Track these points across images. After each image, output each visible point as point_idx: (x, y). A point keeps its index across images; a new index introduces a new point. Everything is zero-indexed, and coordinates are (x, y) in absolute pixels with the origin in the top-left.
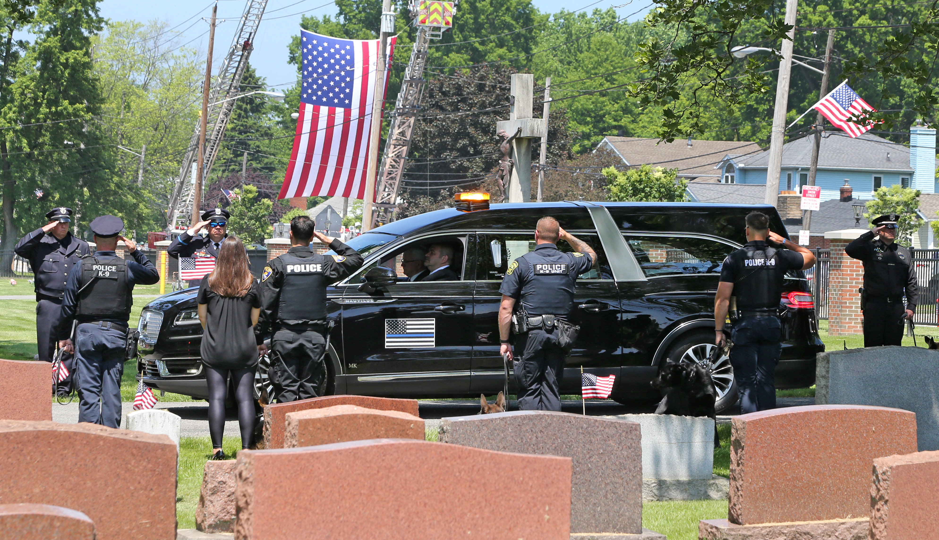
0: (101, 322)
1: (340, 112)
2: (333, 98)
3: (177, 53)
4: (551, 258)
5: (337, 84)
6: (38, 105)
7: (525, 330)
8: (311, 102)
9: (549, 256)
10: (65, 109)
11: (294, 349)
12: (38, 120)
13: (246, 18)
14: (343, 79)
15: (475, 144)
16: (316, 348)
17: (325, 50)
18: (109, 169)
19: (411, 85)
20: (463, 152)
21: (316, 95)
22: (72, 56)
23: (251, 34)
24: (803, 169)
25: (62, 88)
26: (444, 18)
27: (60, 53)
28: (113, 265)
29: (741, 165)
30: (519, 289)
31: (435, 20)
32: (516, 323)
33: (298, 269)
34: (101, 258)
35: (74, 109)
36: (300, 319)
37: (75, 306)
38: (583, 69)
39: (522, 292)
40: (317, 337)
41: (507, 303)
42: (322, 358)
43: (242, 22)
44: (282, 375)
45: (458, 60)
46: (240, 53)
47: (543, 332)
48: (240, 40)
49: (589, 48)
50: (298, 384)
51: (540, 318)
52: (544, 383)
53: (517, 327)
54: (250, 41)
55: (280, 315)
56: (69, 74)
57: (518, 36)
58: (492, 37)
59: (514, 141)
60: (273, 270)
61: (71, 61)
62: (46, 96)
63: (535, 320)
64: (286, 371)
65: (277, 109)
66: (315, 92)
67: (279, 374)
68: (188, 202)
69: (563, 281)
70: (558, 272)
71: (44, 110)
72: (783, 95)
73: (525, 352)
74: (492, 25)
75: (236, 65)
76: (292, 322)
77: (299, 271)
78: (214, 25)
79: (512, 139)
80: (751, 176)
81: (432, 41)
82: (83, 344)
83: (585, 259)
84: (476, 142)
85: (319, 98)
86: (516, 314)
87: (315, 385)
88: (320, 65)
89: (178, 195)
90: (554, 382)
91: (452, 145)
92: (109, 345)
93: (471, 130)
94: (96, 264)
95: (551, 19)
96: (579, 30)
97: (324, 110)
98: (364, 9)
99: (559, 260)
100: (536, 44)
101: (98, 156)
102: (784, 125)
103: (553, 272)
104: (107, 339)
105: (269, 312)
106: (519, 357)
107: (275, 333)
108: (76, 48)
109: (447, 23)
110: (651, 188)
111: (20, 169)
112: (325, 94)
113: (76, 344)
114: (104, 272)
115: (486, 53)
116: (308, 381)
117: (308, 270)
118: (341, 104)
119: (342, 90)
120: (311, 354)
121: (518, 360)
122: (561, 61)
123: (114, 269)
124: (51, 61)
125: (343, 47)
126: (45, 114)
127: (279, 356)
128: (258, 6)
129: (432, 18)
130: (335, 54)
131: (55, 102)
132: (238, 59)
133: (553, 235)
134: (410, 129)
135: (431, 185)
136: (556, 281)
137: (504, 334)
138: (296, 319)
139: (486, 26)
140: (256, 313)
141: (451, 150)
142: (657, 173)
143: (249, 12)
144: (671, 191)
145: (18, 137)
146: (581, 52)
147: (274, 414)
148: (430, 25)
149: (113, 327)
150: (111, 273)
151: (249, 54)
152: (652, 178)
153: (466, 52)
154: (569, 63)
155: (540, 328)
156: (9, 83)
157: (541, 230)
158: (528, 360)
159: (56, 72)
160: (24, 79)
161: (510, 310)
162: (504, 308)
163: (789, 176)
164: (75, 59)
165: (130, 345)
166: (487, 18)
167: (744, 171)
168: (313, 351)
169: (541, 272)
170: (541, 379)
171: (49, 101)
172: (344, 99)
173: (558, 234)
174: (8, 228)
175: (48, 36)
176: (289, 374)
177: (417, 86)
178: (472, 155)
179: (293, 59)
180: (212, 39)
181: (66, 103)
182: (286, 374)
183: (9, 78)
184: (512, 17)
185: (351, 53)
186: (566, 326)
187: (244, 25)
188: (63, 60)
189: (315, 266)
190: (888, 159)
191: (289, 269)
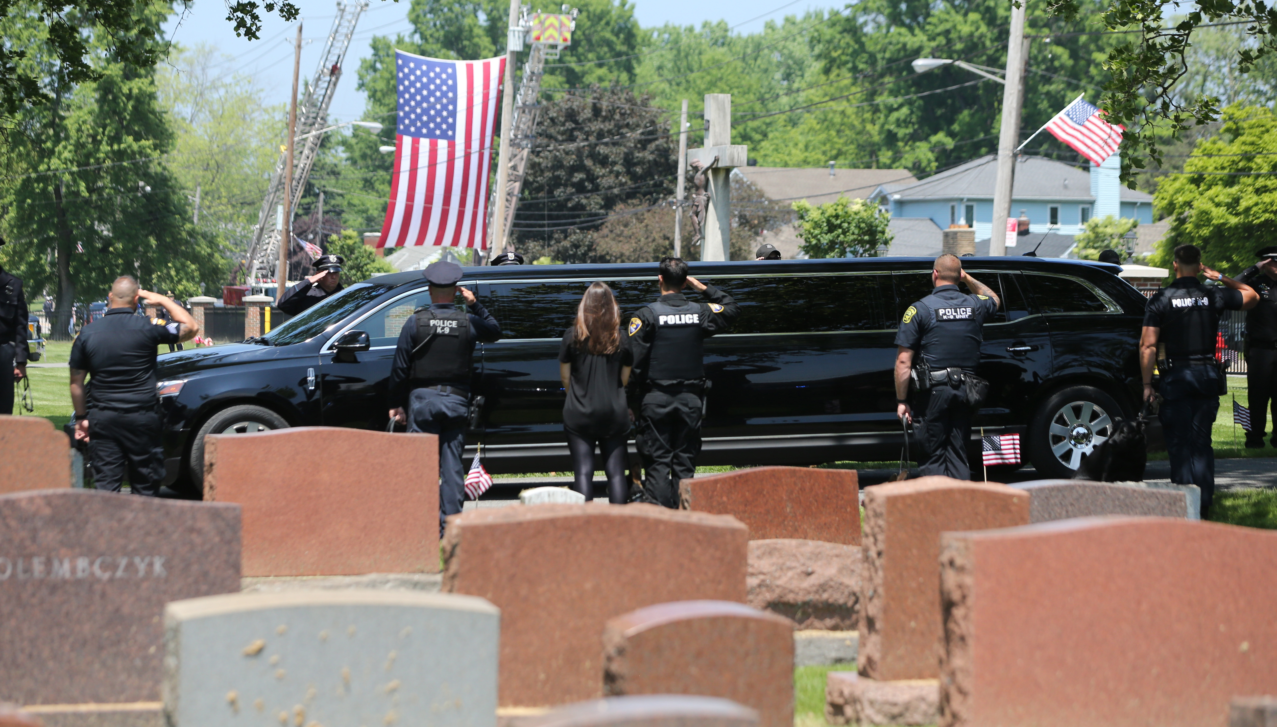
0: (439, 387)
1: (443, 144)
2: (434, 129)
3: (228, 80)
4: (955, 302)
5: (439, 113)
6: (96, 142)
7: (928, 385)
8: (409, 133)
9: (952, 298)
10: (129, 147)
11: (668, 414)
12: (97, 160)
13: (334, 39)
14: (444, 107)
15: (592, 178)
16: (693, 413)
17: (424, 74)
18: (180, 214)
19: (524, 112)
20: (580, 188)
21: (415, 126)
22: (136, 85)
23: (339, 57)
24: (969, 200)
25: (125, 123)
26: (561, 33)
27: (122, 82)
28: (453, 320)
29: (897, 197)
30: (919, 339)
31: (551, 36)
32: (916, 378)
33: (672, 320)
34: (438, 312)
35: (140, 147)
36: (674, 379)
37: (409, 368)
38: (694, 89)
39: (923, 342)
40: (693, 400)
41: (905, 356)
42: (699, 423)
43: (329, 43)
44: (653, 445)
45: (552, 82)
46: (328, 78)
47: (949, 388)
48: (327, 63)
49: (701, 66)
50: (672, 455)
51: (944, 371)
52: (949, 448)
53: (917, 384)
54: (339, 65)
55: (650, 374)
56: (133, 107)
57: (619, 54)
58: (590, 56)
59: (710, 172)
60: (643, 322)
61: (135, 91)
62: (106, 133)
63: (939, 374)
64: (657, 440)
65: (344, 143)
66: (413, 123)
67: (650, 443)
68: (269, 251)
69: (969, 328)
70: (963, 317)
71: (105, 147)
72: (1010, 113)
73: (928, 412)
74: (589, 41)
75: (323, 92)
76: (665, 383)
77: (673, 323)
78: (299, 47)
79: (707, 169)
80: (908, 209)
81: (547, 62)
82: (419, 412)
83: (990, 302)
84: (593, 175)
85: (418, 130)
86: (916, 369)
87: (691, 455)
88: (419, 91)
89: (258, 243)
90: (961, 448)
91: (567, 180)
92: (449, 413)
93: (588, 163)
94: (434, 318)
95: (655, 35)
96: (689, 46)
97: (424, 143)
98: (442, 27)
99: (965, 303)
100: (639, 62)
101: (166, 200)
102: (1011, 148)
103: (958, 317)
104: (447, 407)
105: (638, 371)
106: (921, 419)
107: (643, 396)
108: (140, 76)
109: (565, 40)
110: (849, 223)
111: (76, 216)
112: (425, 124)
113: (410, 412)
114: (443, 328)
115: (584, 74)
116: (684, 451)
117: (683, 322)
118: (444, 136)
119: (444, 120)
120: (688, 420)
121: (919, 422)
122: (670, 82)
123: (454, 324)
124: (111, 92)
125: (444, 70)
126: (106, 153)
127: (650, 422)
128: (347, 24)
129: (547, 34)
130: (434, 79)
131: (116, 139)
132: (326, 85)
133: (954, 274)
134: (523, 163)
135: (549, 225)
136: (962, 327)
137: (901, 392)
138: (670, 379)
139: (584, 43)
140: (626, 372)
141: (565, 186)
142: (856, 206)
143: (336, 31)
144: (872, 226)
145: (74, 181)
146: (692, 71)
147: (693, 490)
148: (545, 42)
149: (453, 392)
150: (451, 329)
151: (337, 79)
152: (850, 212)
153: (561, 73)
154: (678, 84)
155: (945, 384)
156: (62, 118)
157: (940, 269)
158: (932, 421)
159: (118, 104)
160: (81, 113)
161: (909, 364)
162: (902, 362)
163: (953, 208)
164: (140, 89)
165: (472, 413)
166: (584, 34)
167: (900, 203)
168: (689, 417)
169: (945, 317)
170: (945, 444)
171: (109, 137)
172: (447, 130)
173: (960, 273)
174: (64, 284)
175: (108, 63)
176: (662, 444)
177: (530, 112)
178: (589, 191)
179: (361, 86)
180: (298, 63)
181: (130, 139)
182: (658, 444)
183: (62, 113)
184: (612, 31)
185: (453, 76)
186: (975, 381)
187: (332, 45)
188: (125, 90)
189: (690, 316)
190: (1066, 187)
191: (662, 320)
